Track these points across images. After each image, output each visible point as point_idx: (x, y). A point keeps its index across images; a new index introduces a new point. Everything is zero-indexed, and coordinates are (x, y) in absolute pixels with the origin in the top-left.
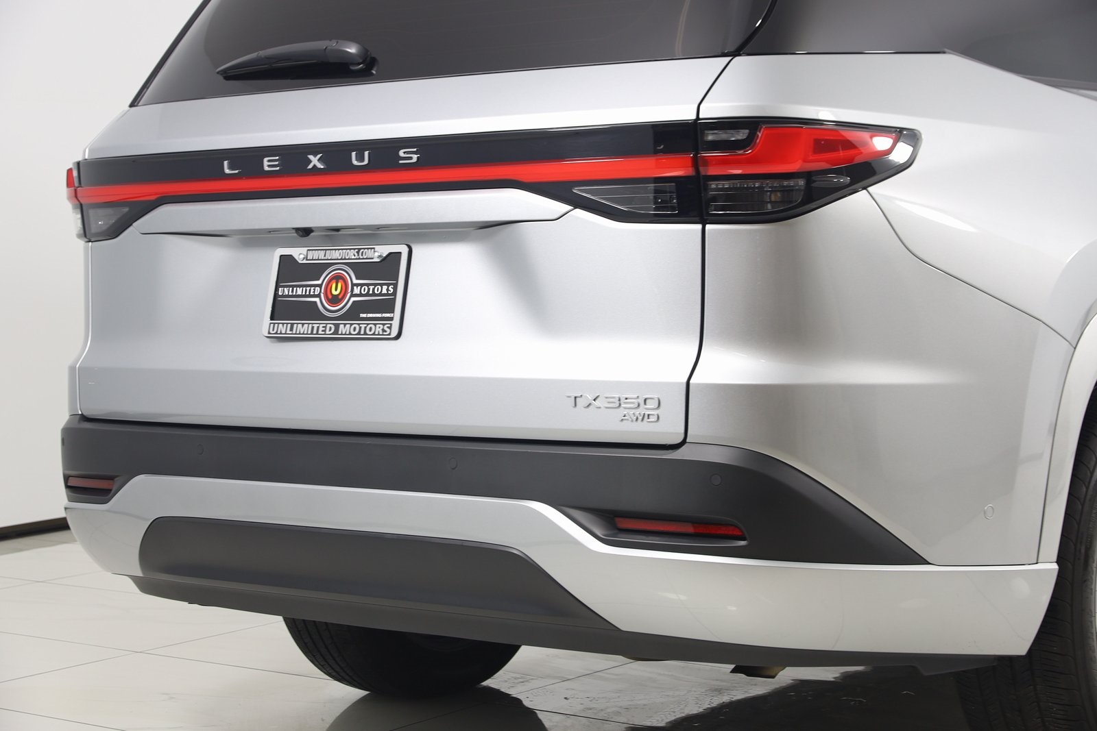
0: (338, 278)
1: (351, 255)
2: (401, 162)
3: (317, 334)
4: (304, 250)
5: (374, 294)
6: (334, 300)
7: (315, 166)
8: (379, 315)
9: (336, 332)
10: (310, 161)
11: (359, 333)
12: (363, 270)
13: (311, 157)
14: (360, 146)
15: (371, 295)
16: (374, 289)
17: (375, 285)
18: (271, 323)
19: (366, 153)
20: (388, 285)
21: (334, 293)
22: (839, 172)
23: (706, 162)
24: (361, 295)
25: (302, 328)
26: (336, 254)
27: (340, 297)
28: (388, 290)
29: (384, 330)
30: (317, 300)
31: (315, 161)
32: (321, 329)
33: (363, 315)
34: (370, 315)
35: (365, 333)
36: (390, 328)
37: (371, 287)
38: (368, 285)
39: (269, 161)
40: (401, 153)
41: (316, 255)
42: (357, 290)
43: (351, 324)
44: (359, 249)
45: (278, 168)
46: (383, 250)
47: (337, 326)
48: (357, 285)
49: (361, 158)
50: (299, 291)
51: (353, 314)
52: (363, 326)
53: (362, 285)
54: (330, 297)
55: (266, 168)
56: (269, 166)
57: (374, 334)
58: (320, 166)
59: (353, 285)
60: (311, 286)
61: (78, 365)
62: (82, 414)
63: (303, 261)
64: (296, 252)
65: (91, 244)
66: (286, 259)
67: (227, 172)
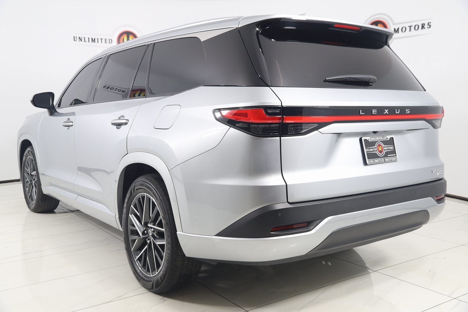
0: (380, 145)
1: (381, 138)
2: (406, 113)
3: (381, 162)
4: (369, 137)
5: (389, 149)
6: (381, 152)
7: (386, 113)
8: (392, 155)
9: (385, 161)
11: (390, 161)
12: (385, 143)
13: (385, 110)
14: (397, 108)
17: (389, 147)
18: (368, 160)
19: (399, 110)
20: (392, 147)
21: (380, 150)
24: (386, 150)
25: (377, 160)
26: (377, 138)
27: (382, 151)
29: (395, 159)
30: (376, 152)
31: (386, 111)
32: (381, 160)
33: (389, 155)
35: (392, 161)
36: (396, 158)
37: (388, 147)
38: (387, 147)
39: (374, 111)
40: (406, 110)
41: (373, 139)
42: (385, 148)
43: (388, 158)
44: (383, 137)
45: (376, 113)
46: (389, 137)
47: (384, 159)
48: (385, 147)
49: (398, 111)
50: (371, 150)
51: (386, 155)
52: (390, 158)
53: (386, 147)
55: (373, 113)
56: (374, 112)
58: (387, 113)
59: (384, 147)
60: (374, 148)
61: (287, 184)
62: (288, 202)
63: (370, 141)
64: (367, 138)
65: (279, 138)
66: (365, 140)
67: (361, 113)
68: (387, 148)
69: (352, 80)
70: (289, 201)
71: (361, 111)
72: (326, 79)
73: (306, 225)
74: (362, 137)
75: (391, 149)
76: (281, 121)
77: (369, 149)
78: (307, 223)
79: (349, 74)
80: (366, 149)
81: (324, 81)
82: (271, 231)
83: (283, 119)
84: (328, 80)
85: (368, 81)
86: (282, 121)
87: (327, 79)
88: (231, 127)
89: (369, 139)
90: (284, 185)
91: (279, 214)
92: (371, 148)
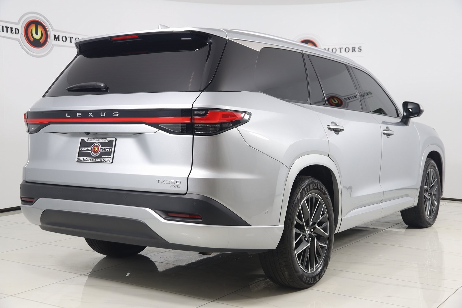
0: (96, 146)
1: (100, 140)
2: (114, 116)
3: (90, 161)
4: (88, 138)
5: (106, 151)
6: (95, 152)
7: (91, 116)
8: (107, 157)
9: (95, 161)
10: (90, 115)
11: (101, 161)
12: (103, 144)
13: (90, 113)
14: (103, 111)
15: (105, 151)
16: (106, 150)
17: (106, 148)
18: (78, 158)
19: (105, 113)
20: (110, 148)
21: (95, 150)
22: (229, 123)
23: (194, 119)
24: (102, 151)
25: (86, 159)
26: (96, 140)
27: (97, 151)
28: (110, 150)
29: (108, 161)
30: (91, 152)
31: (91, 114)
32: (91, 160)
33: (103, 156)
34: (105, 156)
35: (103, 161)
36: (110, 160)
37: (105, 149)
38: (104, 148)
39: (78, 114)
40: (114, 113)
41: (91, 140)
42: (101, 150)
43: (99, 159)
44: (102, 139)
45: (81, 116)
46: (109, 139)
47: (96, 159)
48: (101, 148)
49: (103, 114)
50: (86, 150)
51: (100, 156)
52: (103, 159)
53: (103, 148)
54: (94, 151)
55: (78, 116)
56: (78, 115)
57: (105, 162)
59: (100, 148)
60: (89, 148)
63: (87, 141)
64: (85, 138)
66: (82, 140)
67: (67, 116)
68: (102, 149)
71: (66, 114)
75: (108, 151)
77: (84, 148)
80: (80, 148)
92: (86, 148)
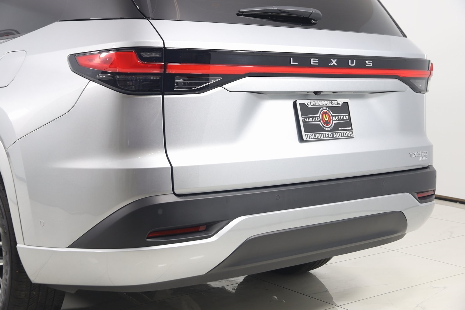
0: (325, 113)
1: (329, 103)
2: (367, 66)
3: (326, 138)
4: (309, 101)
5: (341, 120)
6: (327, 123)
7: (334, 64)
8: (346, 128)
9: (333, 136)
11: (342, 136)
12: (335, 109)
13: (332, 60)
14: (352, 58)
16: (341, 118)
17: (341, 116)
18: (306, 134)
19: (355, 61)
20: (346, 116)
21: (327, 120)
24: (336, 120)
25: (319, 135)
26: (322, 103)
27: (329, 121)
28: (346, 118)
29: (350, 134)
30: (319, 123)
31: (334, 62)
32: (327, 135)
33: (340, 129)
34: (343, 129)
35: (344, 136)
36: (352, 133)
38: (338, 116)
39: (313, 60)
40: (367, 62)
41: (315, 103)
42: (334, 118)
43: (338, 133)
44: (331, 101)
45: (317, 64)
46: (341, 102)
47: (332, 134)
48: (334, 116)
49: (352, 63)
50: (311, 120)
51: (336, 128)
52: (342, 133)
53: (336, 116)
54: (325, 121)
55: (312, 64)
56: (313, 63)
57: (347, 136)
58: (336, 64)
59: (332, 116)
60: (315, 117)
61: (173, 166)
62: (174, 193)
63: (310, 106)
64: (306, 102)
65: (161, 96)
66: (302, 105)
67: (292, 63)
68: (336, 118)
69: (281, 14)
70: (176, 191)
71: (292, 59)
72: (239, 11)
73: (204, 229)
74: (296, 100)
75: (344, 120)
76: (162, 71)
77: (308, 117)
78: (205, 226)
79: (276, 5)
80: (302, 117)
81: (238, 15)
82: (148, 238)
83: (165, 67)
84: (244, 12)
85: (307, 17)
86: (165, 71)
87: (241, 11)
88: (91, 80)
89: (309, 104)
90: (169, 167)
91: (160, 212)
92: (311, 117)
